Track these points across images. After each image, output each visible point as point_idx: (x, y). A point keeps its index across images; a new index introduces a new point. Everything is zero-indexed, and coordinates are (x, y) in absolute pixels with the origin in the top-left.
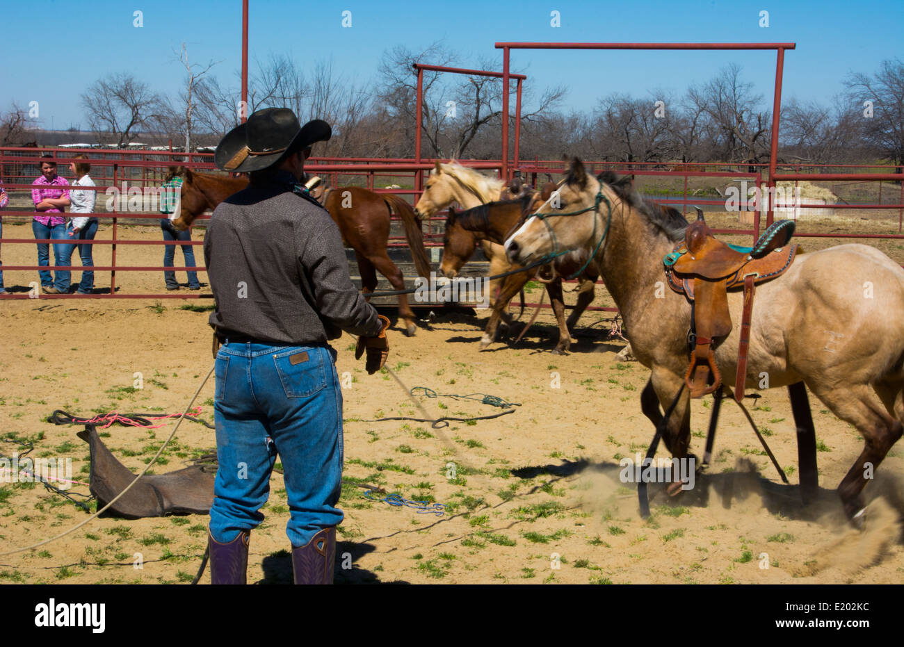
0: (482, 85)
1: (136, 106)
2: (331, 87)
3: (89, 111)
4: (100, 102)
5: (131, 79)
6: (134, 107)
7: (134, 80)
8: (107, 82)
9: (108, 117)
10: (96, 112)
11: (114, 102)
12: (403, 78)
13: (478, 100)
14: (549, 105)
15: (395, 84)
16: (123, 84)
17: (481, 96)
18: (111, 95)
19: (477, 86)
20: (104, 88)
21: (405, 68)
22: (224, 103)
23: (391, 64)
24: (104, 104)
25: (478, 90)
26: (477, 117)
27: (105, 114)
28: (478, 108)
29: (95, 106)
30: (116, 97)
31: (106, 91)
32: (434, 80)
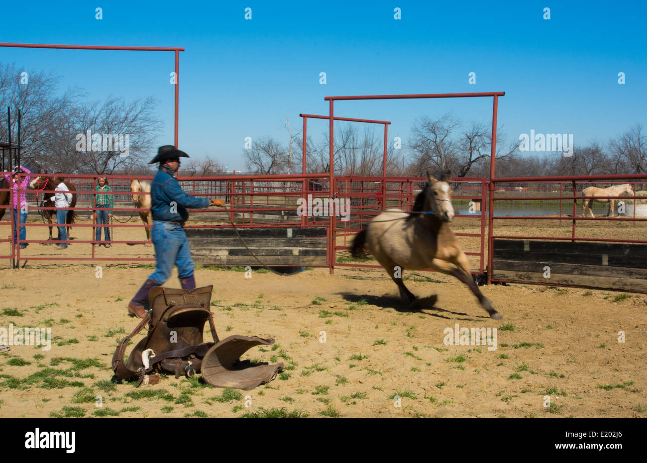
0: (473, 138)
1: (274, 156)
2: (374, 142)
3: (247, 159)
4: (253, 153)
5: (272, 140)
6: (273, 157)
7: (273, 141)
8: (258, 142)
9: (258, 163)
10: (251, 159)
11: (262, 154)
12: (426, 135)
13: (471, 148)
14: (515, 151)
15: (421, 139)
16: (267, 143)
17: (473, 145)
18: (260, 150)
19: (470, 139)
20: (256, 146)
21: (427, 129)
22: (316, 152)
23: (419, 127)
24: (255, 155)
25: (471, 142)
26: (470, 159)
27: (256, 161)
28: (471, 153)
29: (251, 156)
30: (263, 151)
31: (257, 147)
32: (445, 136)
